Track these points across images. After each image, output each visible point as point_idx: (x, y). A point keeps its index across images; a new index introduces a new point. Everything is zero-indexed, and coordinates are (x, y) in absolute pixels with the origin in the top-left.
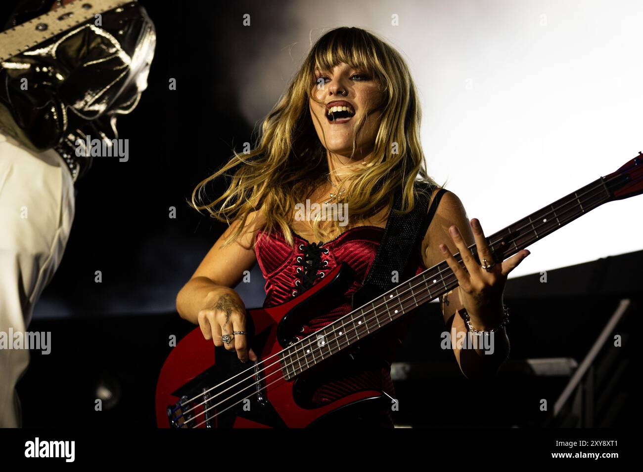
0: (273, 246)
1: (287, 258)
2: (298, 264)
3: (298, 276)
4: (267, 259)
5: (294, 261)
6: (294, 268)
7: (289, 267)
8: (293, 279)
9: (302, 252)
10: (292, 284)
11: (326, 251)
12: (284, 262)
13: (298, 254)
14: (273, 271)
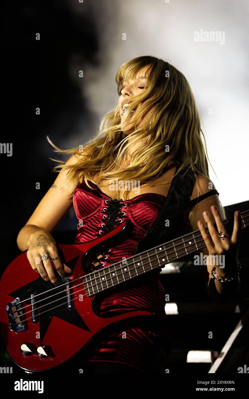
0: (87, 200)
1: (96, 208)
2: (104, 213)
3: (104, 221)
4: (82, 208)
5: (102, 211)
6: (101, 215)
7: (97, 214)
8: (100, 222)
9: (107, 205)
10: (99, 226)
11: (125, 206)
12: (94, 211)
13: (105, 206)
14: (86, 215)
